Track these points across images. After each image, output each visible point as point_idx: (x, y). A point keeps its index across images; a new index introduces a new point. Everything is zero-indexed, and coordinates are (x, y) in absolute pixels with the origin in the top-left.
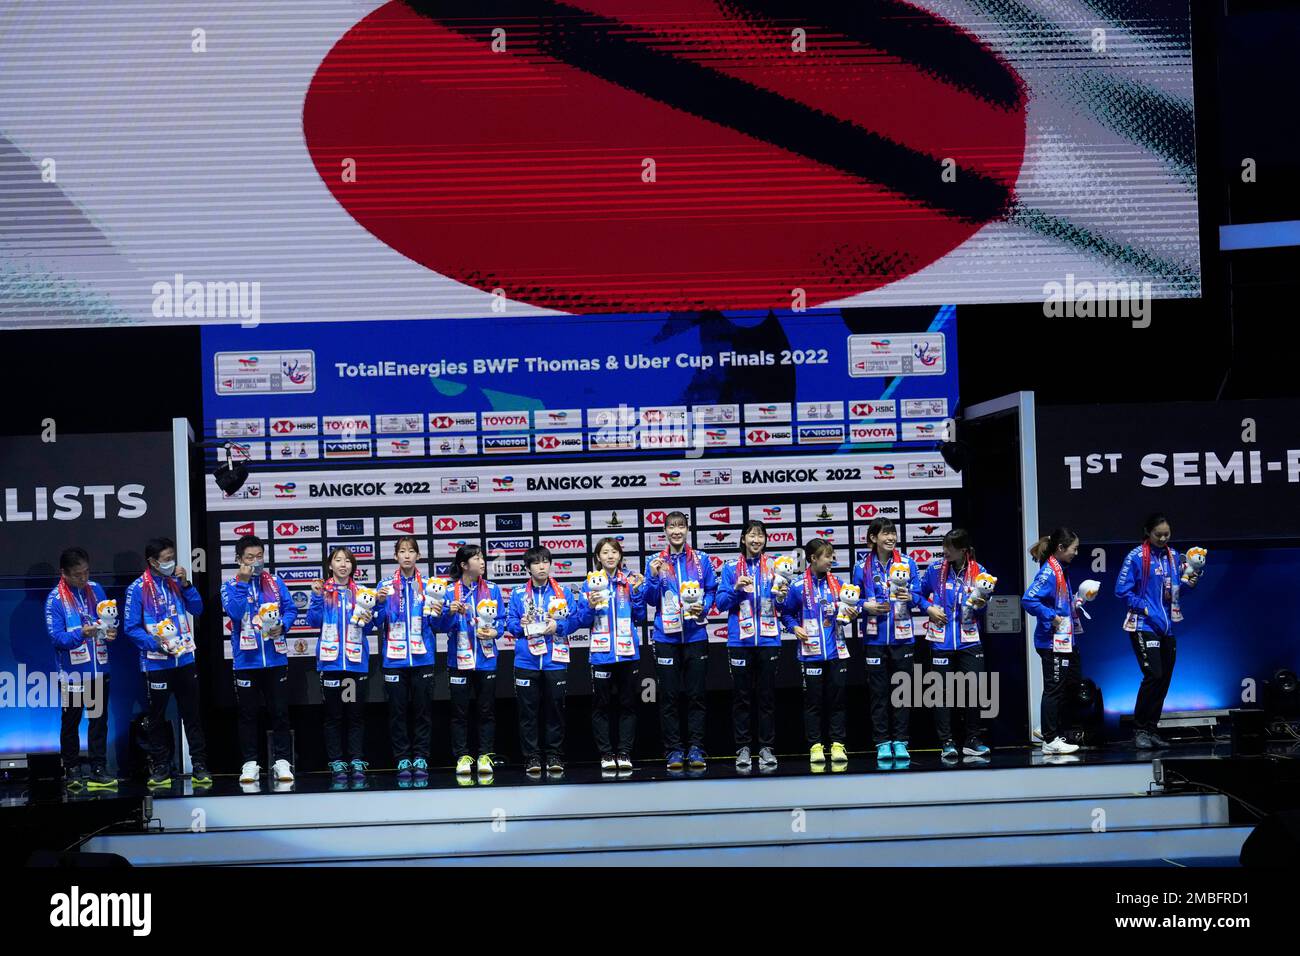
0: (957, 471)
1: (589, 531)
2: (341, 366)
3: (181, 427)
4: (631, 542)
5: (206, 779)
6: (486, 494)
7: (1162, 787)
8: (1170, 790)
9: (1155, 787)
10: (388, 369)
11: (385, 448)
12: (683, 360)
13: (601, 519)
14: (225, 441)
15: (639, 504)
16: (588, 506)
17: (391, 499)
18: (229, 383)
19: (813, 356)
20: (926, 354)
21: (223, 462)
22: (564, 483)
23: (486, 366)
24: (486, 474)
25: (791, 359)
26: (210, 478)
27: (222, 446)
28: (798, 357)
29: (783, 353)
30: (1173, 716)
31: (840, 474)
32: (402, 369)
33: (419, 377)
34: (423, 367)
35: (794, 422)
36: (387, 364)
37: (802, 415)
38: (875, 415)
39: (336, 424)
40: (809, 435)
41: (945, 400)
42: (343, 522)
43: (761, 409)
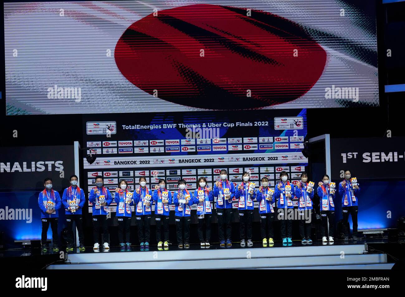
0: (307, 158)
1: (197, 175)
2: (124, 126)
3: (76, 144)
4: (209, 179)
5: (83, 248)
6: (167, 164)
7: (367, 251)
8: (369, 252)
9: (365, 251)
10: (137, 127)
11: (137, 151)
12: (225, 125)
13: (200, 171)
14: (89, 148)
15: (212, 167)
16: (197, 168)
17: (138, 165)
18: (91, 131)
19: (264, 124)
20: (297, 123)
21: (89, 155)
22: (190, 160)
23: (167, 126)
24: (166, 158)
25: (257, 124)
26: (85, 159)
27: (88, 150)
28: (260, 124)
29: (255, 123)
30: (371, 230)
31: (272, 159)
32: (142, 127)
33: (147, 129)
34: (148, 126)
35: (258, 143)
36: (137, 126)
37: (261, 141)
38: (282, 141)
39: (122, 143)
40: (262, 147)
41: (303, 137)
42: (124, 172)
43: (248, 139)
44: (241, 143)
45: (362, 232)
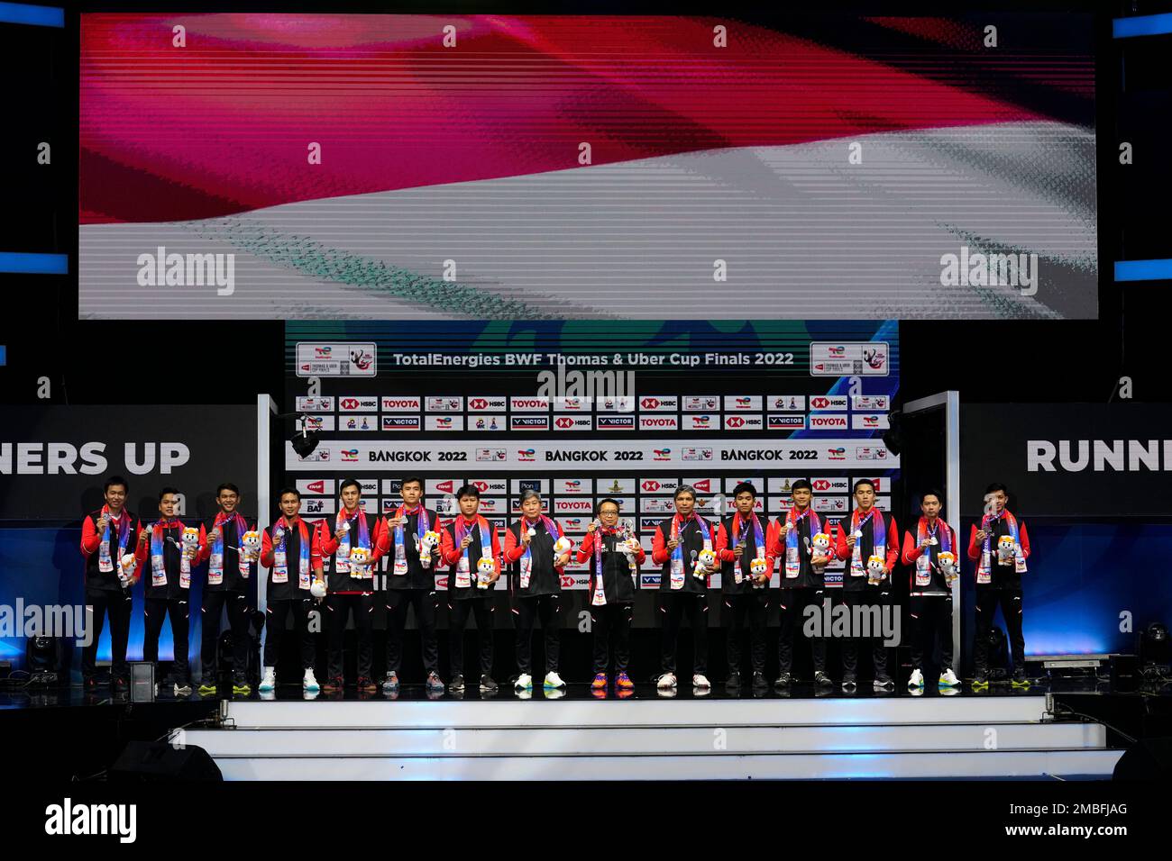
0: (896, 454)
1: (594, 495)
2: (398, 356)
3: (264, 402)
4: (628, 505)
6: (513, 463)
7: (1052, 716)
8: (1058, 719)
9: (1047, 716)
10: (434, 359)
11: (432, 424)
12: (675, 359)
13: (605, 486)
14: (302, 414)
15: (636, 475)
16: (594, 475)
17: (434, 465)
19: (781, 359)
20: (873, 360)
21: (299, 432)
22: (576, 455)
23: (516, 359)
24: (512, 447)
25: (763, 360)
26: (289, 444)
27: (299, 418)
28: (770, 359)
29: (757, 355)
30: (1065, 658)
31: (800, 455)
32: (448, 360)
33: (461, 366)
34: (465, 358)
35: (765, 412)
36: (435, 356)
37: (771, 406)
38: (831, 407)
39: (393, 403)
40: (776, 423)
41: (888, 397)
42: (395, 482)
43: (737, 400)
44: (718, 409)
45: (1042, 663)
